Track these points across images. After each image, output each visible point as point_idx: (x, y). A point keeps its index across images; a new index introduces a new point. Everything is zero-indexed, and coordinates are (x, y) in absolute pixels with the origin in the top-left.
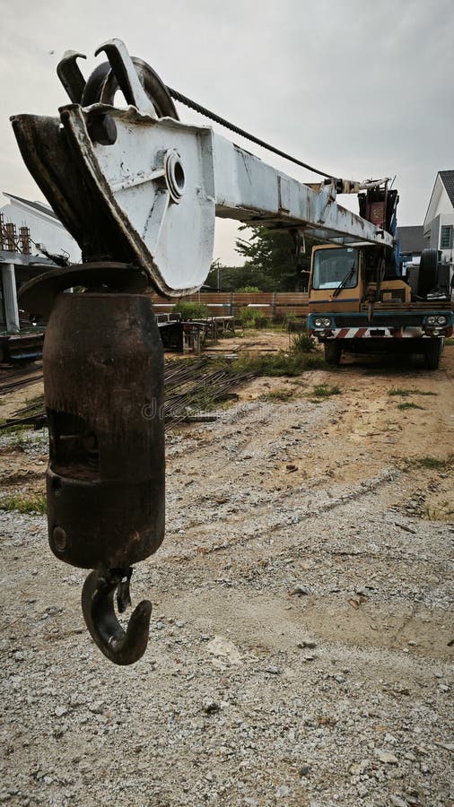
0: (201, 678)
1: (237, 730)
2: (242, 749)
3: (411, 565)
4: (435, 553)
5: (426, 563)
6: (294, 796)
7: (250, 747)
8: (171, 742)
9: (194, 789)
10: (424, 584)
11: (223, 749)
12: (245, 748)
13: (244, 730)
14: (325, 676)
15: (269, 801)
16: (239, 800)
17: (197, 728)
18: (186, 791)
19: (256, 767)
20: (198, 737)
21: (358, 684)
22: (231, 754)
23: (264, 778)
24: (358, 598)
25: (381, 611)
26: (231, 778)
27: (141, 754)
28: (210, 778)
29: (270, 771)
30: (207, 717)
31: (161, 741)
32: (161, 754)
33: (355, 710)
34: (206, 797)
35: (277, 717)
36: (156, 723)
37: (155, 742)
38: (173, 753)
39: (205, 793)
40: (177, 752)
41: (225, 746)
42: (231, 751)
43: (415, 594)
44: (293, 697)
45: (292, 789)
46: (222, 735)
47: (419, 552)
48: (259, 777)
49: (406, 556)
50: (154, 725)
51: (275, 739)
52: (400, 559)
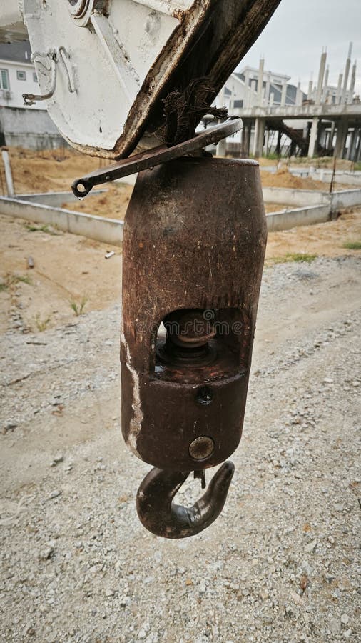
0: (7, 542)
1: (86, 549)
2: (106, 558)
3: (69, 368)
4: (76, 352)
5: (76, 362)
6: (166, 552)
7: (108, 551)
8: (49, 601)
9: (108, 610)
10: (88, 377)
11: (93, 569)
12: (106, 555)
13: (91, 546)
14: (93, 472)
15: (159, 569)
16: (143, 586)
17: (57, 575)
18: (104, 618)
19: (127, 559)
20: (65, 580)
21: (115, 462)
22: (103, 567)
23: (139, 560)
24: (56, 408)
25: (78, 409)
26: (121, 580)
27: (37, 633)
28: (111, 593)
29: (137, 552)
30: (52, 562)
31: (43, 608)
32: (55, 615)
33: (132, 479)
34: (123, 606)
35: (97, 519)
36: (17, 603)
37: (39, 614)
38: (63, 607)
39: (118, 605)
40: (64, 602)
41: (91, 566)
42: (101, 566)
43: (89, 386)
44: (89, 500)
45: (161, 550)
46: (81, 562)
47: (67, 355)
48: (136, 561)
49: (61, 363)
50: (18, 606)
51: (115, 532)
52: (59, 366)
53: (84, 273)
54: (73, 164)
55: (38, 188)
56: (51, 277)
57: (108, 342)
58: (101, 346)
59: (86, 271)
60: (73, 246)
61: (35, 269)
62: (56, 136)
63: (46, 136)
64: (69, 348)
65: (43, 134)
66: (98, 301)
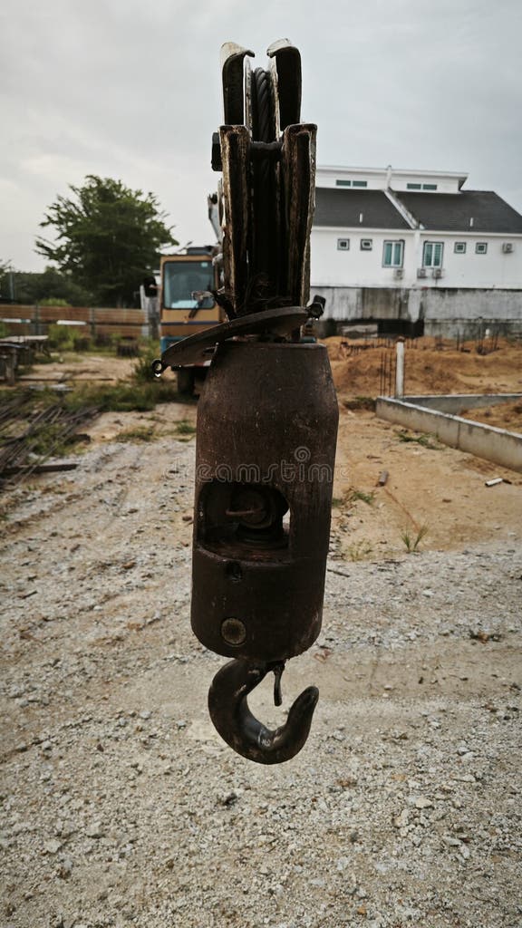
0: (199, 769)
1: (268, 814)
2: (283, 833)
3: (359, 610)
4: (377, 594)
5: (372, 606)
6: (355, 863)
7: (289, 828)
8: (202, 846)
9: (254, 888)
10: (378, 627)
11: (263, 838)
12: (285, 831)
13: (275, 813)
14: (325, 738)
15: (335, 876)
16: (305, 885)
17: (224, 824)
18: (245, 893)
19: (305, 847)
20: (230, 833)
21: (358, 739)
22: (274, 841)
23: (318, 855)
24: (322, 652)
25: (348, 660)
26: (286, 865)
27: (175, 868)
28: (266, 871)
29: (322, 846)
30: (228, 809)
31: (192, 848)
32: (199, 861)
33: (368, 765)
34: (271, 892)
35: (299, 790)
36: (175, 831)
37: (186, 852)
38: (211, 858)
39: (267, 888)
40: (215, 854)
41: (263, 834)
42: (272, 838)
43: (374, 638)
44: (303, 766)
45: (350, 858)
46: (255, 824)
47: (364, 595)
48: (313, 855)
49: (353, 601)
50: (173, 834)
51: (309, 813)
52: (348, 605)
53: (445, 501)
54: (501, 358)
55: (438, 388)
56: (400, 501)
57: (428, 592)
58: (416, 594)
59: (448, 498)
60: (449, 464)
61: (386, 487)
62: (493, 322)
63: (481, 322)
64: (372, 587)
65: (475, 320)
66: (447, 539)
